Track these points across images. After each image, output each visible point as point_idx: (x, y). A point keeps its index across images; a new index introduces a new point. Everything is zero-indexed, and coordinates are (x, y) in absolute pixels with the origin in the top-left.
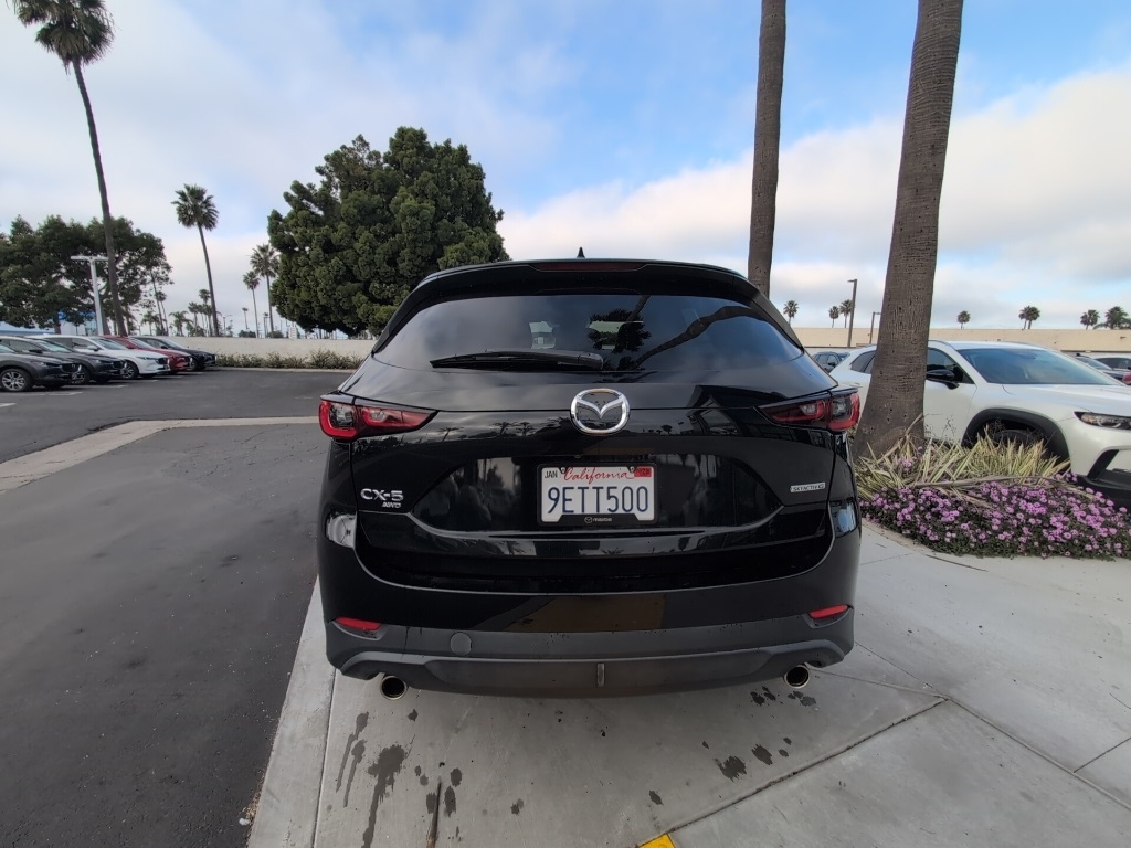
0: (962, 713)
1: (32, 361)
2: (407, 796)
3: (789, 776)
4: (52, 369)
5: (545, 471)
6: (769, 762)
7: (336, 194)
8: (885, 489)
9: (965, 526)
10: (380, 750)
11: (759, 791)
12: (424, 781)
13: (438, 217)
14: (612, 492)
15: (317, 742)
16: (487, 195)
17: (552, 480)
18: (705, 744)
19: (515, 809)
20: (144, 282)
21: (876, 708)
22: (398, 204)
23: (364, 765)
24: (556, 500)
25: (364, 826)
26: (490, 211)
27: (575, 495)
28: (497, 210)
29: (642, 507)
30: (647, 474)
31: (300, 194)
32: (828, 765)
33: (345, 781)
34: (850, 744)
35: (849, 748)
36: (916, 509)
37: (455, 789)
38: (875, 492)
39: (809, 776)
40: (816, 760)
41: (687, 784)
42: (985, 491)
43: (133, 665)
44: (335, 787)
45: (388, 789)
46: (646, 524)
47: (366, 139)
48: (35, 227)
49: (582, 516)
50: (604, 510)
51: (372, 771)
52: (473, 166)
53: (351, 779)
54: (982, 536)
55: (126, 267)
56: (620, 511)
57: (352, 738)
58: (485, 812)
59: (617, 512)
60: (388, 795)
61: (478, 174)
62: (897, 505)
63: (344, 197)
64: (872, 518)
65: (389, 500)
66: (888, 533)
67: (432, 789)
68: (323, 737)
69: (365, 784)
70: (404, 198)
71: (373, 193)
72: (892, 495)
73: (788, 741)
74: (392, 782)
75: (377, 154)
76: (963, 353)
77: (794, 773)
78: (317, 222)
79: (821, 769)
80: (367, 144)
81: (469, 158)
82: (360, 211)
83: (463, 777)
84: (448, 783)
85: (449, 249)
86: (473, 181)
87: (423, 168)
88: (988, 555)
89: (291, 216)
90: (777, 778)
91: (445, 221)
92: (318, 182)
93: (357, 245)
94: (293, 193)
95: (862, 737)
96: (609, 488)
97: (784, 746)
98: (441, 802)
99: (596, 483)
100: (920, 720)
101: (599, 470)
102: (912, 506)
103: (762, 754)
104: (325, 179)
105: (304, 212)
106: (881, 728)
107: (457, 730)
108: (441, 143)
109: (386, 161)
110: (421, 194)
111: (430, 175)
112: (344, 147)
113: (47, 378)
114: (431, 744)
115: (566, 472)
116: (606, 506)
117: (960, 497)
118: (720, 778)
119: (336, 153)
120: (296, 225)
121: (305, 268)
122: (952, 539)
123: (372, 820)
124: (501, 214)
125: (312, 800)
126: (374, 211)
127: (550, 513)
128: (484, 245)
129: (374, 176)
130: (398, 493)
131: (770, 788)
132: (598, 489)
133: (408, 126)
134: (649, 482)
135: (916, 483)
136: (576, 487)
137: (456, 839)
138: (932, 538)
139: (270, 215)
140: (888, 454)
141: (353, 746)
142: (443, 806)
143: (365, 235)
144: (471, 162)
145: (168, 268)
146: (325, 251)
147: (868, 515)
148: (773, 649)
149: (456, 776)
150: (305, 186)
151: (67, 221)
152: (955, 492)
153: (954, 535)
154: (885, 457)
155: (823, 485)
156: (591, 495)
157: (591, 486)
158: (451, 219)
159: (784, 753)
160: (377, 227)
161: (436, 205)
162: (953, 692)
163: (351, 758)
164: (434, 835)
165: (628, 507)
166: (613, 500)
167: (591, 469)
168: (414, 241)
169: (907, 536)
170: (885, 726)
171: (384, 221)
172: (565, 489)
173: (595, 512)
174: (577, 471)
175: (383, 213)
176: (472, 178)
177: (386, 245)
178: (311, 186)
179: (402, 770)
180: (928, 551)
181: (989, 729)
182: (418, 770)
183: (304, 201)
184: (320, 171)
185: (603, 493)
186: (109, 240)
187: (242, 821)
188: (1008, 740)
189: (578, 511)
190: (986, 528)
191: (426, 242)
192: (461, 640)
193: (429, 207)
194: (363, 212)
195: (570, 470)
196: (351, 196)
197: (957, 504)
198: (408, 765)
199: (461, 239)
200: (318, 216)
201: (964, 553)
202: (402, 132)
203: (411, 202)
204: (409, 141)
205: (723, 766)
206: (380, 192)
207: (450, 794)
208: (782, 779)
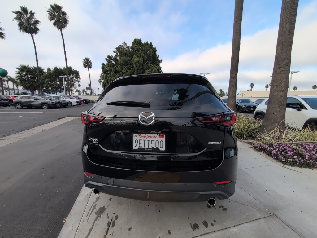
0: (278, 220)
1: (49, 102)
2: (103, 220)
3: (212, 232)
4: (53, 104)
5: (134, 135)
6: (207, 227)
7: (118, 58)
8: (269, 143)
9: (295, 157)
10: (99, 207)
11: (201, 235)
12: (108, 217)
13: (144, 63)
14: (153, 142)
15: (85, 203)
16: (158, 56)
17: (136, 138)
18: (188, 218)
19: (130, 229)
20: (75, 82)
21: (247, 214)
22: (133, 59)
23: (95, 211)
24: (137, 143)
25: (90, 227)
26: (158, 60)
27: (142, 142)
28: (160, 60)
29: (161, 146)
30: (163, 137)
31: (109, 58)
32: (226, 231)
33: (89, 214)
34: (235, 225)
35: (235, 226)
36: (279, 150)
37: (115, 220)
38: (265, 144)
39: (218, 233)
40: (222, 228)
41: (180, 230)
42: (305, 146)
43: (52, 178)
44: (86, 216)
45: (99, 218)
46: (162, 152)
47: (126, 43)
48: (52, 70)
49: (144, 148)
50: (150, 147)
51: (96, 213)
52: (154, 48)
53: (91, 214)
54: (302, 161)
55: (71, 78)
56: (155, 147)
57: (94, 203)
58: (121, 229)
59: (154, 148)
60: (98, 220)
61: (155, 50)
62: (272, 149)
63: (120, 58)
64: (264, 152)
65: (95, 141)
66: (269, 157)
67: (110, 220)
68: (87, 202)
69: (94, 215)
70: (135, 58)
71: (127, 57)
72: (271, 145)
73: (215, 221)
74: (100, 217)
75: (129, 46)
76: (304, 99)
77: (214, 231)
78: (113, 65)
79: (223, 231)
80: (126, 44)
81: (152, 46)
82: (124, 62)
83: (119, 218)
84: (114, 219)
85: (147, 71)
86: (153, 52)
87: (140, 49)
88: (303, 167)
89: (107, 64)
90: (208, 232)
91: (146, 63)
92: (114, 55)
93: (123, 71)
94: (108, 58)
95: (240, 223)
96: (152, 141)
97: (213, 222)
98: (111, 224)
99: (149, 139)
100: (262, 221)
101: (149, 135)
102: (277, 149)
103: (205, 224)
104: (116, 54)
105: (110, 63)
106: (247, 221)
107: (121, 205)
108: (145, 42)
109: (131, 48)
110: (139, 57)
111: (142, 51)
112: (120, 45)
113: (52, 106)
114: (113, 208)
115: (140, 135)
116: (151, 146)
117: (294, 147)
118: (190, 229)
119: (118, 47)
120: (108, 66)
121: (110, 78)
122: (290, 161)
123: (93, 226)
124: (161, 61)
125: (80, 218)
126: (127, 62)
127: (135, 147)
128: (156, 69)
129: (128, 52)
130: (96, 139)
131: (205, 235)
132: (149, 140)
133: (137, 38)
134: (163, 139)
135: (280, 142)
136: (143, 140)
137: (112, 235)
138: (283, 160)
139: (102, 64)
140: (272, 132)
141: (93, 205)
142: (111, 225)
143: (125, 68)
144: (153, 47)
145: (80, 78)
146: (115, 73)
147: (263, 151)
148: (201, 193)
149: (117, 217)
150: (111, 56)
151: (58, 68)
152: (293, 145)
153: (291, 160)
154: (270, 133)
155: (220, 143)
156: (147, 142)
157: (147, 140)
158: (148, 63)
159: (212, 225)
160: (128, 66)
161: (143, 59)
162: (277, 213)
163: (92, 208)
164: (107, 233)
165: (157, 146)
166: (153, 144)
167: (147, 135)
168: (138, 69)
169: (275, 159)
170: (249, 221)
171: (130, 64)
172: (139, 140)
173: (148, 147)
174: (143, 135)
175: (130, 62)
176: (153, 51)
177: (130, 71)
178: (112, 56)
179: (104, 214)
180: (282, 164)
181: (286, 227)
182: (108, 214)
183: (110, 60)
184: (114, 52)
185: (150, 142)
186: (67, 72)
187: (63, 221)
188: (292, 231)
189: (143, 147)
190: (303, 158)
191: (141, 69)
192: (111, 180)
193: (142, 60)
194: (125, 62)
195: (141, 135)
196: (122, 58)
197: (294, 149)
198: (106, 212)
199: (150, 68)
200: (113, 64)
201: (295, 166)
202: (135, 40)
203: (137, 59)
204: (137, 42)
205: (192, 226)
206: (129, 57)
207: (114, 222)
208: (210, 233)
